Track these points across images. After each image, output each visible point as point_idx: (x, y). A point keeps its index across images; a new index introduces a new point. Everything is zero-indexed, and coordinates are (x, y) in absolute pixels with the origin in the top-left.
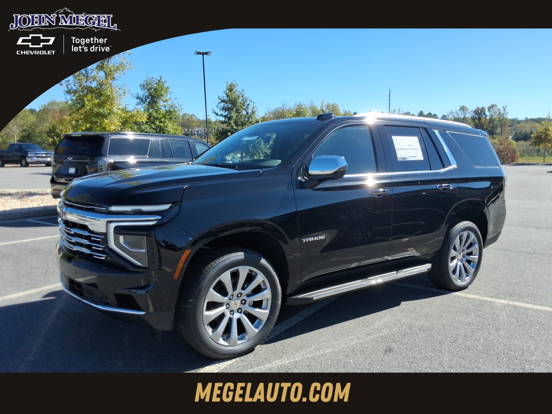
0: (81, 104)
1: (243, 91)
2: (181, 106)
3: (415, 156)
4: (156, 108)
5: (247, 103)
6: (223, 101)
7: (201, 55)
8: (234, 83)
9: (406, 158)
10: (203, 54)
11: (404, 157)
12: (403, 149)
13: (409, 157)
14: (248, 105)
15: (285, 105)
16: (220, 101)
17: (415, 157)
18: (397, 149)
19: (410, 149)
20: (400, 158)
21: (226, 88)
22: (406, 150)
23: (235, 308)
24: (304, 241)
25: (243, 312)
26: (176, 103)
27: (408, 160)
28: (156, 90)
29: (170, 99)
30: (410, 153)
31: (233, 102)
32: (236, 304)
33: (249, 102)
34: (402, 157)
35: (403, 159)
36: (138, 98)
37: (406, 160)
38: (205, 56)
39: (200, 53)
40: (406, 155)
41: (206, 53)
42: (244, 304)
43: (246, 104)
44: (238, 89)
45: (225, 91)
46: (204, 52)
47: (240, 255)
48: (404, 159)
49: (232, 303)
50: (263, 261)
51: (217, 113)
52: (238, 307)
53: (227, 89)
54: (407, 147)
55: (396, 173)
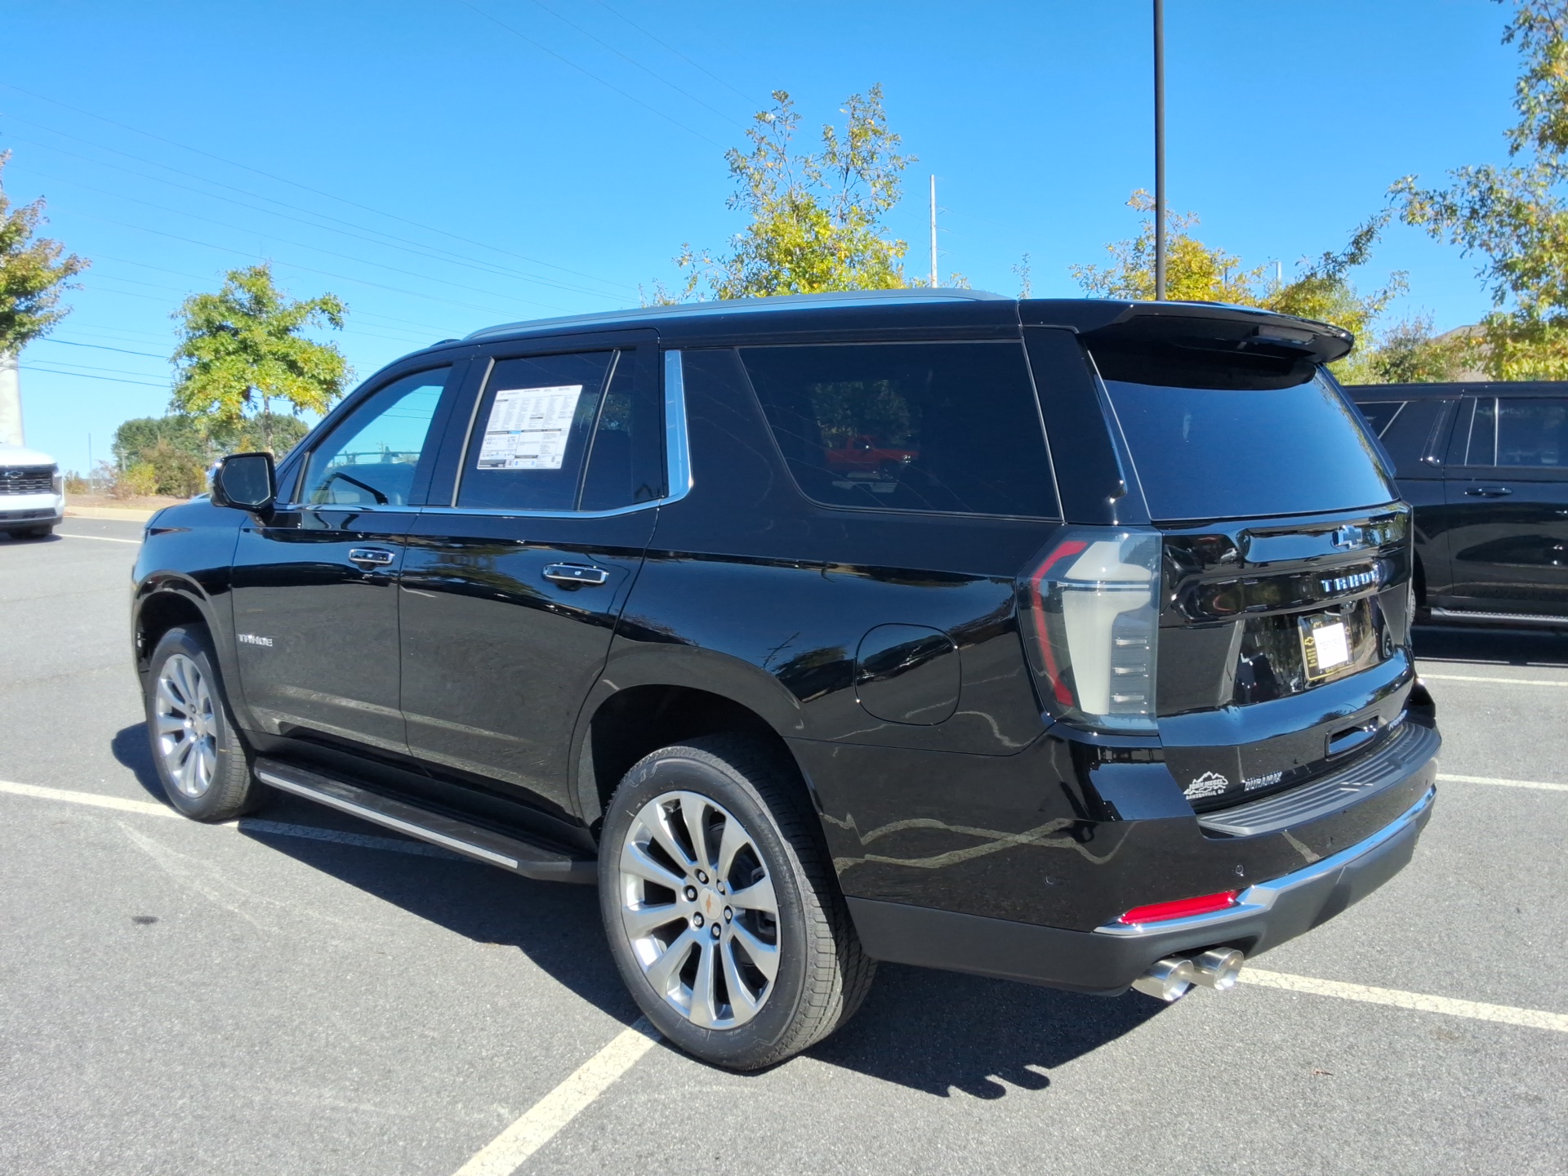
3: (534, 454)
9: (504, 462)
11: (500, 457)
12: (508, 432)
13: (516, 457)
17: (536, 457)
18: (489, 433)
19: (531, 431)
20: (482, 462)
22: (517, 435)
27: (508, 467)
30: (523, 443)
34: (493, 458)
35: (493, 465)
37: (500, 467)
40: (507, 453)
48: (496, 465)
54: (526, 424)
55: (454, 510)
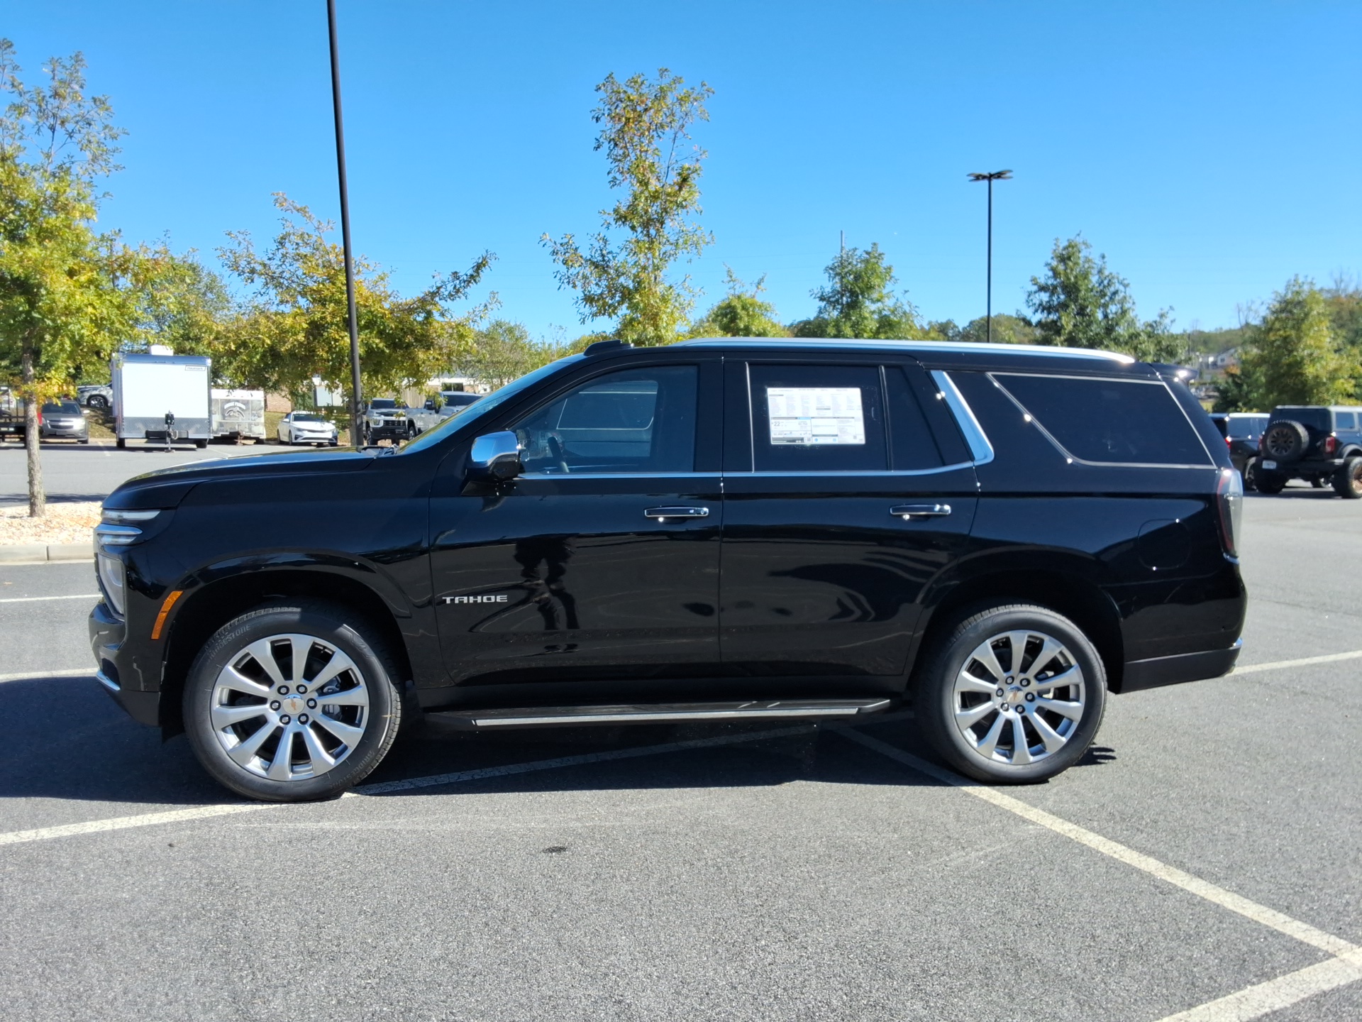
0: (729, 316)
1: (1103, 257)
2: (917, 309)
3: (836, 433)
4: (853, 318)
5: (1112, 289)
6: (1043, 288)
7: (986, 182)
8: (1079, 240)
9: (802, 439)
10: (990, 177)
11: (793, 436)
12: (796, 418)
13: (813, 436)
14: (1115, 293)
15: (1342, 281)
16: (1035, 288)
17: (837, 435)
18: (774, 418)
19: (822, 418)
20: (775, 439)
21: (1051, 255)
22: (808, 421)
23: (294, 713)
24: (448, 601)
25: (310, 722)
26: (905, 302)
27: (807, 443)
28: (858, 277)
29: (888, 295)
30: (816, 426)
31: (1071, 290)
32: (295, 704)
33: (1117, 285)
34: (786, 436)
35: (788, 441)
36: (822, 299)
37: (798, 443)
38: (994, 182)
39: (984, 177)
40: (802, 433)
41: (999, 175)
42: (313, 708)
43: (1109, 292)
44: (1089, 254)
45: (1050, 261)
46: (993, 172)
47: (292, 613)
48: (794, 441)
49: (286, 702)
50: (347, 631)
51: (1028, 318)
52: (299, 712)
53: (1052, 258)
54: (813, 413)
55: (753, 474)
